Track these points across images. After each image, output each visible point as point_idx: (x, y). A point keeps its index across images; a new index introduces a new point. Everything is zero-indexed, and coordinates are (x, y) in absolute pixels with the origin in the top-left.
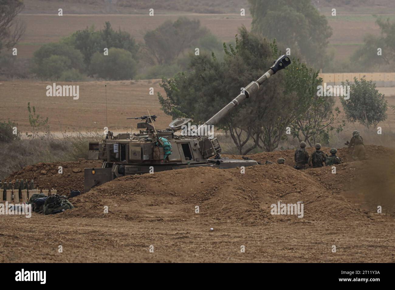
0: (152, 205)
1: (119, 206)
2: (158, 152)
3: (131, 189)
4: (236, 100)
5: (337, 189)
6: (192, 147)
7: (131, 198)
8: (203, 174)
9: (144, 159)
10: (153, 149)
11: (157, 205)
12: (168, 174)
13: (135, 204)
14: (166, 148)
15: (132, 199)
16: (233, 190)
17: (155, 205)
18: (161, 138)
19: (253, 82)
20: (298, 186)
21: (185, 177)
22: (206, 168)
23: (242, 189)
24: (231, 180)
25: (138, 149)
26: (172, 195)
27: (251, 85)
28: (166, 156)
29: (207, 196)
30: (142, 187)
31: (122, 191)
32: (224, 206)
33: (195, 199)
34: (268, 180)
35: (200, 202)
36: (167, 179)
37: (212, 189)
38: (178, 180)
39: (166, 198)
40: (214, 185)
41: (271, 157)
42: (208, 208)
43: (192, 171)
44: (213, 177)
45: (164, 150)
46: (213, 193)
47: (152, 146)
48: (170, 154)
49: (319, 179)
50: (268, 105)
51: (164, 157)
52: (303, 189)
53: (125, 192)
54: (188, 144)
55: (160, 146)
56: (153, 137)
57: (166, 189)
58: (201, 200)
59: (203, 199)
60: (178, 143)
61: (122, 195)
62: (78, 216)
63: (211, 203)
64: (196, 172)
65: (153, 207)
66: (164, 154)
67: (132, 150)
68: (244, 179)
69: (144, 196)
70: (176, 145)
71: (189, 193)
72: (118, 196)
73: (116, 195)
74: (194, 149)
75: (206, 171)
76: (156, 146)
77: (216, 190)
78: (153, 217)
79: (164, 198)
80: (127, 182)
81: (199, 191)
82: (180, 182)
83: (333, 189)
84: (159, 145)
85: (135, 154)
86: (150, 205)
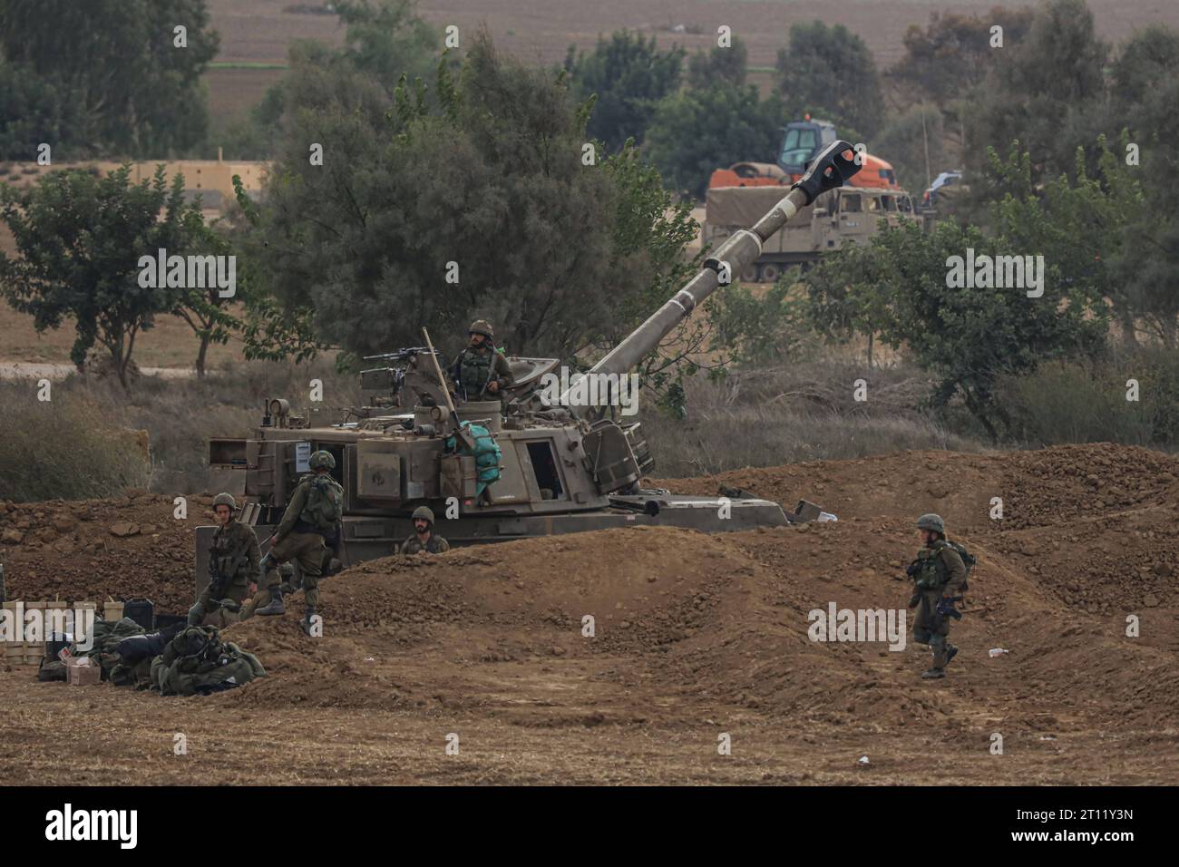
0: (496, 659)
1: (383, 662)
2: (458, 472)
3: (411, 602)
4: (688, 294)
5: (1099, 603)
6: (561, 454)
7: (417, 634)
8: (651, 550)
9: (410, 496)
10: (438, 464)
11: (512, 659)
12: (533, 551)
13: (434, 654)
14: (482, 458)
15: (418, 637)
16: (766, 608)
17: (505, 660)
18: (467, 425)
19: (741, 234)
20: (976, 592)
21: (590, 562)
22: (659, 531)
23: (790, 604)
24: (749, 571)
25: (391, 462)
26: (555, 622)
27: (734, 242)
28: (482, 487)
29: (673, 629)
30: (448, 597)
31: (382, 609)
32: (756, 666)
33: (634, 637)
34: (871, 572)
35: (654, 647)
36: (532, 567)
37: (690, 600)
38: (569, 571)
39: (535, 635)
40: (693, 591)
41: (776, 484)
42: (695, 671)
43: (612, 541)
44: (686, 561)
45: (477, 464)
46: (694, 618)
47: (436, 452)
48: (496, 479)
49: (1033, 569)
50: (559, 292)
51: (477, 489)
52: (994, 602)
53: (394, 614)
54: (548, 443)
55: (464, 450)
56: (438, 420)
57: (531, 604)
58: (655, 640)
59: (663, 639)
60: (515, 441)
61: (382, 623)
62: (305, 703)
63: (701, 652)
64: (626, 545)
65: (502, 667)
66: (478, 480)
67: (366, 465)
68: (791, 571)
69: (460, 626)
70: (512, 446)
71: (611, 616)
72: (369, 627)
73: (362, 623)
74: (566, 462)
75: (661, 541)
76: (448, 450)
77: (703, 606)
78: (526, 705)
79: (528, 633)
80: (394, 578)
81: (646, 611)
82: (578, 578)
83: (1086, 602)
84: (459, 448)
85: (376, 477)
86: (487, 660)
